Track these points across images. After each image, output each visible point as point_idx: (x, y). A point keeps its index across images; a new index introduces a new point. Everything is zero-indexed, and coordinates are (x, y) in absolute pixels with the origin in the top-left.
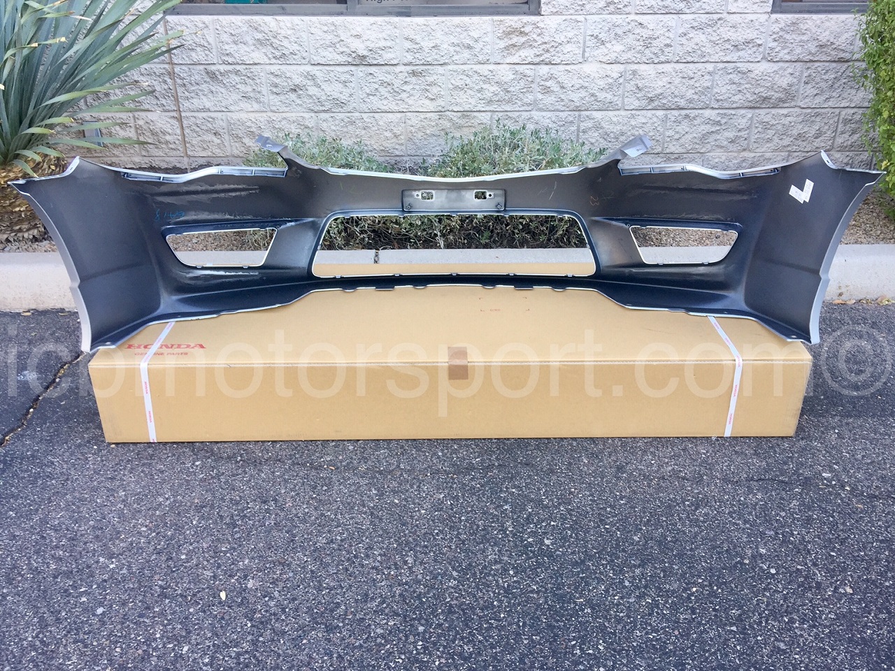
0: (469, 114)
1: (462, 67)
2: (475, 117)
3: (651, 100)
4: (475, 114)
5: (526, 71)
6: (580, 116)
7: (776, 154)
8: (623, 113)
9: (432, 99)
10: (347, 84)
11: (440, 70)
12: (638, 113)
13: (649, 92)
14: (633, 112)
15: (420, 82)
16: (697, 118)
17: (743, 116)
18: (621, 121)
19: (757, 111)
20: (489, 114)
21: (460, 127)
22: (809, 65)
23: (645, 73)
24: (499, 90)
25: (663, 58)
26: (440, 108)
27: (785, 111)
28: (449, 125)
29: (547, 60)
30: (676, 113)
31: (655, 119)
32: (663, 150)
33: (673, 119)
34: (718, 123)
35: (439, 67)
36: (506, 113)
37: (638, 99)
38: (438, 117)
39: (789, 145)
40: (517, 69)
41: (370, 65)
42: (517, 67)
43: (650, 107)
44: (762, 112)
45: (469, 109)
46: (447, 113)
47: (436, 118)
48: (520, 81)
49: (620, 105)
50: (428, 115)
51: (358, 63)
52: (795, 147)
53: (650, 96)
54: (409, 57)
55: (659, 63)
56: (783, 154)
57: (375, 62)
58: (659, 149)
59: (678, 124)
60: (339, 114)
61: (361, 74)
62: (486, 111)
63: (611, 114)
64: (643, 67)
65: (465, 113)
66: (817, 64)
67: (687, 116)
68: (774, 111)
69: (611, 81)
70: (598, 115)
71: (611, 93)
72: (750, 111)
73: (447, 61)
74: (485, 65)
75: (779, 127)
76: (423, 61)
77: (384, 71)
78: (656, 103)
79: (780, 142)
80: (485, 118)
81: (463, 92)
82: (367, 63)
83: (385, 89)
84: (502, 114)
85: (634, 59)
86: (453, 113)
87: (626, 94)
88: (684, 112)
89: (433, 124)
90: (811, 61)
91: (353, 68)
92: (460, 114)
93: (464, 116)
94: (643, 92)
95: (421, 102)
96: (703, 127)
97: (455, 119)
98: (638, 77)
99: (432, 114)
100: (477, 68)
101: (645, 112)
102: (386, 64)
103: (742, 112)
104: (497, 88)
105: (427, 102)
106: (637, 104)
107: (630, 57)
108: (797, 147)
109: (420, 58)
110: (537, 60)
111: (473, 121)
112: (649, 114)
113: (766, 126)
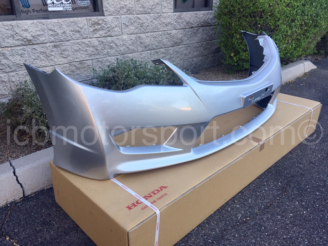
0: (82, 62)
1: (77, 41)
2: (85, 63)
3: (146, 47)
4: (85, 62)
5: (103, 40)
6: (124, 57)
8: (137, 53)
9: (65, 57)
10: (22, 55)
11: (67, 43)
12: (142, 53)
13: (145, 44)
14: (141, 53)
15: (58, 50)
16: (159, 52)
17: (171, 50)
18: (138, 56)
19: (174, 47)
20: (91, 61)
21: (79, 69)
22: (185, 30)
23: (142, 37)
24: (94, 49)
25: (147, 31)
26: (70, 61)
27: (181, 46)
28: (74, 68)
29: (110, 35)
31: (148, 54)
33: (153, 53)
34: (165, 53)
35: (66, 42)
36: (97, 59)
37: (142, 47)
38: (69, 65)
39: (183, 58)
40: (99, 40)
41: (33, 44)
42: (99, 39)
43: (145, 50)
44: (175, 47)
45: (82, 60)
46: (73, 63)
47: (68, 66)
48: (101, 45)
49: (136, 50)
50: (65, 65)
51: (27, 44)
53: (145, 45)
54: (52, 38)
55: (146, 33)
57: (36, 43)
59: (154, 55)
61: (29, 50)
62: (89, 60)
63: (134, 54)
64: (142, 35)
65: (81, 62)
66: (186, 29)
67: (156, 52)
68: (179, 47)
69: (133, 41)
70: (130, 55)
71: (133, 46)
72: (172, 47)
73: (70, 39)
74: (86, 40)
75: (181, 52)
76: (59, 40)
77: (41, 46)
78: (147, 48)
79: (181, 57)
80: (89, 62)
81: (79, 52)
82: (32, 44)
83: (42, 56)
84: (96, 60)
85: (138, 32)
86: (76, 63)
87: (138, 46)
88: (155, 50)
89: (68, 69)
90: (185, 28)
91: (25, 47)
92: (79, 63)
93: (80, 63)
94: (143, 44)
95: (60, 60)
96: (161, 55)
97: (77, 65)
98: (140, 39)
99: (67, 64)
100: (83, 40)
101: (144, 52)
102: (42, 43)
103: (171, 48)
104: (93, 49)
105: (63, 59)
106: (141, 49)
107: (137, 31)
109: (57, 38)
110: (106, 35)
111: (84, 65)
112: (145, 52)
113: (177, 52)
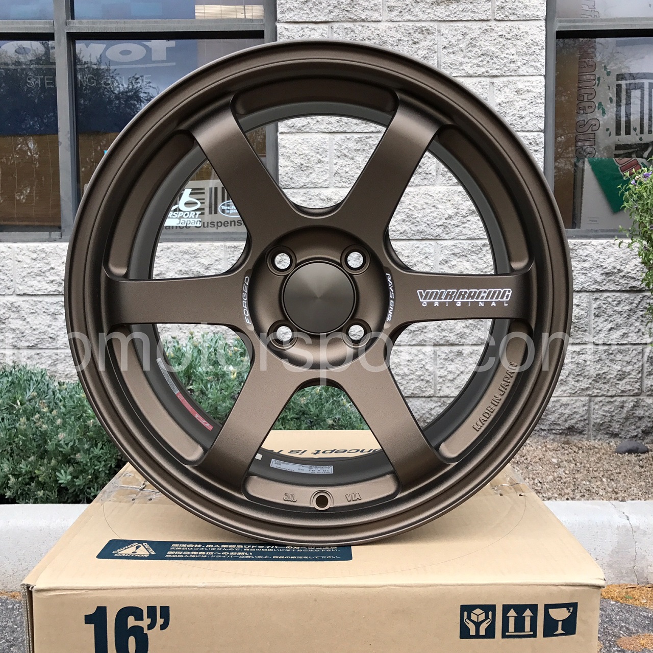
7: (574, 398)
22: (596, 295)
27: (576, 348)
30: (446, 349)
31: (421, 356)
32: (435, 392)
33: (443, 356)
43: (414, 343)
52: (596, 391)
56: (582, 399)
58: (430, 392)
59: (450, 362)
60: (47, 351)
66: (606, 295)
75: (573, 367)
79: (577, 384)
108: (597, 391)
